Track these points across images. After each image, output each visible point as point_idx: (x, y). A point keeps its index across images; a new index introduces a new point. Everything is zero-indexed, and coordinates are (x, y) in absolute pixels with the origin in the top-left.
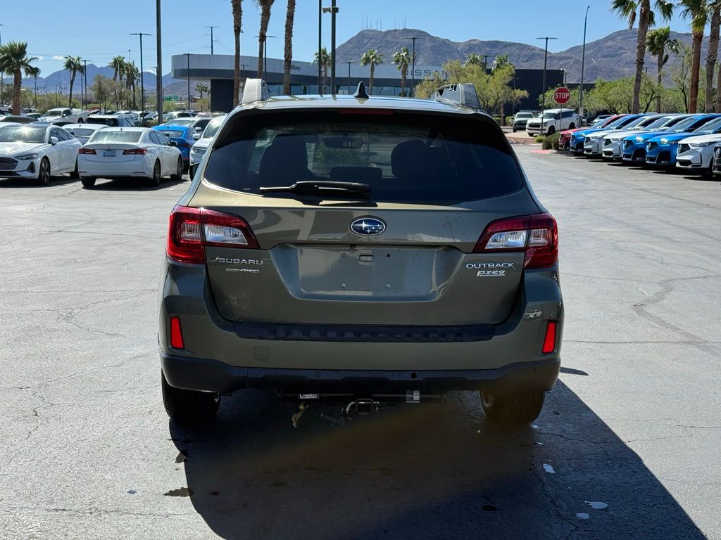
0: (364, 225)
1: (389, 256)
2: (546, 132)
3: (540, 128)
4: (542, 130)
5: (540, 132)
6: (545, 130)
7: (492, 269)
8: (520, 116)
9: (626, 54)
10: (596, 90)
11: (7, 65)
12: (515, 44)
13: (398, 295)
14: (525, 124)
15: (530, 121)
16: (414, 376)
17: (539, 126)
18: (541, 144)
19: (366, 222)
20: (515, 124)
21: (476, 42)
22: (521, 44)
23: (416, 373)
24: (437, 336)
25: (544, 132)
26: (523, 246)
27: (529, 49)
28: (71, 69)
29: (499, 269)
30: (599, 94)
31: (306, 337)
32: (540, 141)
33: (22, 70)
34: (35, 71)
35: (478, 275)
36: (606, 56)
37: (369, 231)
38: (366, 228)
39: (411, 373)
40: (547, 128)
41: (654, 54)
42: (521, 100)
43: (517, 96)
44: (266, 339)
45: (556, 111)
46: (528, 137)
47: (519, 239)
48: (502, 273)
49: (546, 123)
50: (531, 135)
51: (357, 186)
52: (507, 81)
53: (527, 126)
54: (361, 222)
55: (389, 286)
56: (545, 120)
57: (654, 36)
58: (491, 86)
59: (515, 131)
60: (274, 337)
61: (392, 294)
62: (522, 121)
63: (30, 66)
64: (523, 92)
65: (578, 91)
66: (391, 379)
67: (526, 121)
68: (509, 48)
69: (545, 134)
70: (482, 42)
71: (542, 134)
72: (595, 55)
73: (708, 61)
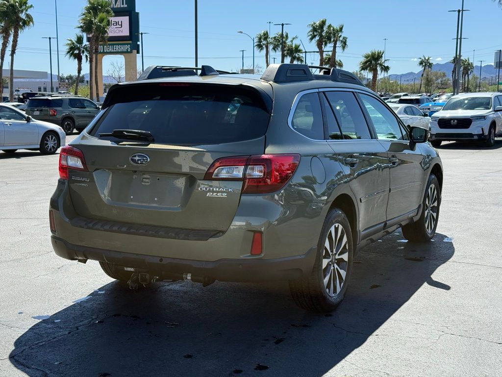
0: (137, 158)
1: (158, 179)
7: (218, 192)
11: (369, 66)
16: (161, 260)
19: (139, 156)
23: (163, 258)
24: (173, 235)
26: (241, 177)
28: (423, 66)
29: (222, 192)
33: (379, 68)
34: (386, 69)
35: (207, 195)
37: (140, 162)
38: (138, 160)
39: (160, 258)
47: (239, 172)
48: (225, 195)
63: (384, 66)
66: (149, 261)
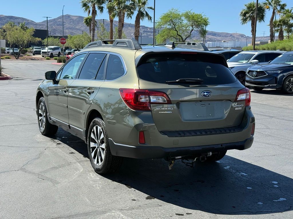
0: (206, 94)
1: (209, 104)
2: (50, 55)
3: (47, 54)
4: (48, 54)
5: (47, 55)
6: (49, 54)
7: (239, 107)
8: (36, 49)
9: (66, 25)
10: (69, 39)
12: (20, 18)
13: (213, 118)
14: (40, 52)
15: (42, 51)
17: (46, 53)
18: (56, 61)
19: (207, 92)
20: (34, 52)
21: (3, 16)
22: (23, 18)
25: (49, 55)
26: (245, 99)
27: (26, 20)
30: (70, 41)
31: (191, 135)
32: (56, 59)
35: (236, 109)
36: (59, 25)
37: (207, 96)
38: (207, 95)
40: (50, 54)
41: (88, 26)
42: (39, 42)
43: (37, 40)
44: (178, 137)
45: (53, 47)
46: (42, 57)
48: (241, 108)
49: (49, 52)
50: (43, 56)
51: (199, 80)
52: (32, 34)
53: (41, 53)
54: (205, 93)
55: (210, 115)
56: (49, 51)
57: (87, 19)
58: (25, 36)
59: (34, 55)
60: (180, 136)
61: (212, 118)
62: (37, 51)
64: (39, 39)
65: (58, 39)
66: (215, 147)
67: (41, 51)
68: (17, 19)
69: (49, 56)
70: (5, 16)
71: (48, 56)
72: (54, 24)
73: (119, 30)
